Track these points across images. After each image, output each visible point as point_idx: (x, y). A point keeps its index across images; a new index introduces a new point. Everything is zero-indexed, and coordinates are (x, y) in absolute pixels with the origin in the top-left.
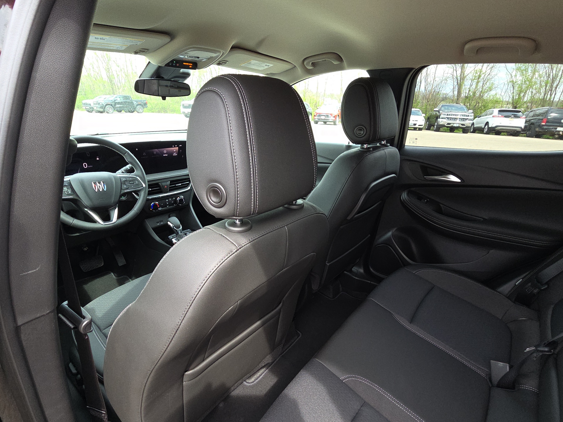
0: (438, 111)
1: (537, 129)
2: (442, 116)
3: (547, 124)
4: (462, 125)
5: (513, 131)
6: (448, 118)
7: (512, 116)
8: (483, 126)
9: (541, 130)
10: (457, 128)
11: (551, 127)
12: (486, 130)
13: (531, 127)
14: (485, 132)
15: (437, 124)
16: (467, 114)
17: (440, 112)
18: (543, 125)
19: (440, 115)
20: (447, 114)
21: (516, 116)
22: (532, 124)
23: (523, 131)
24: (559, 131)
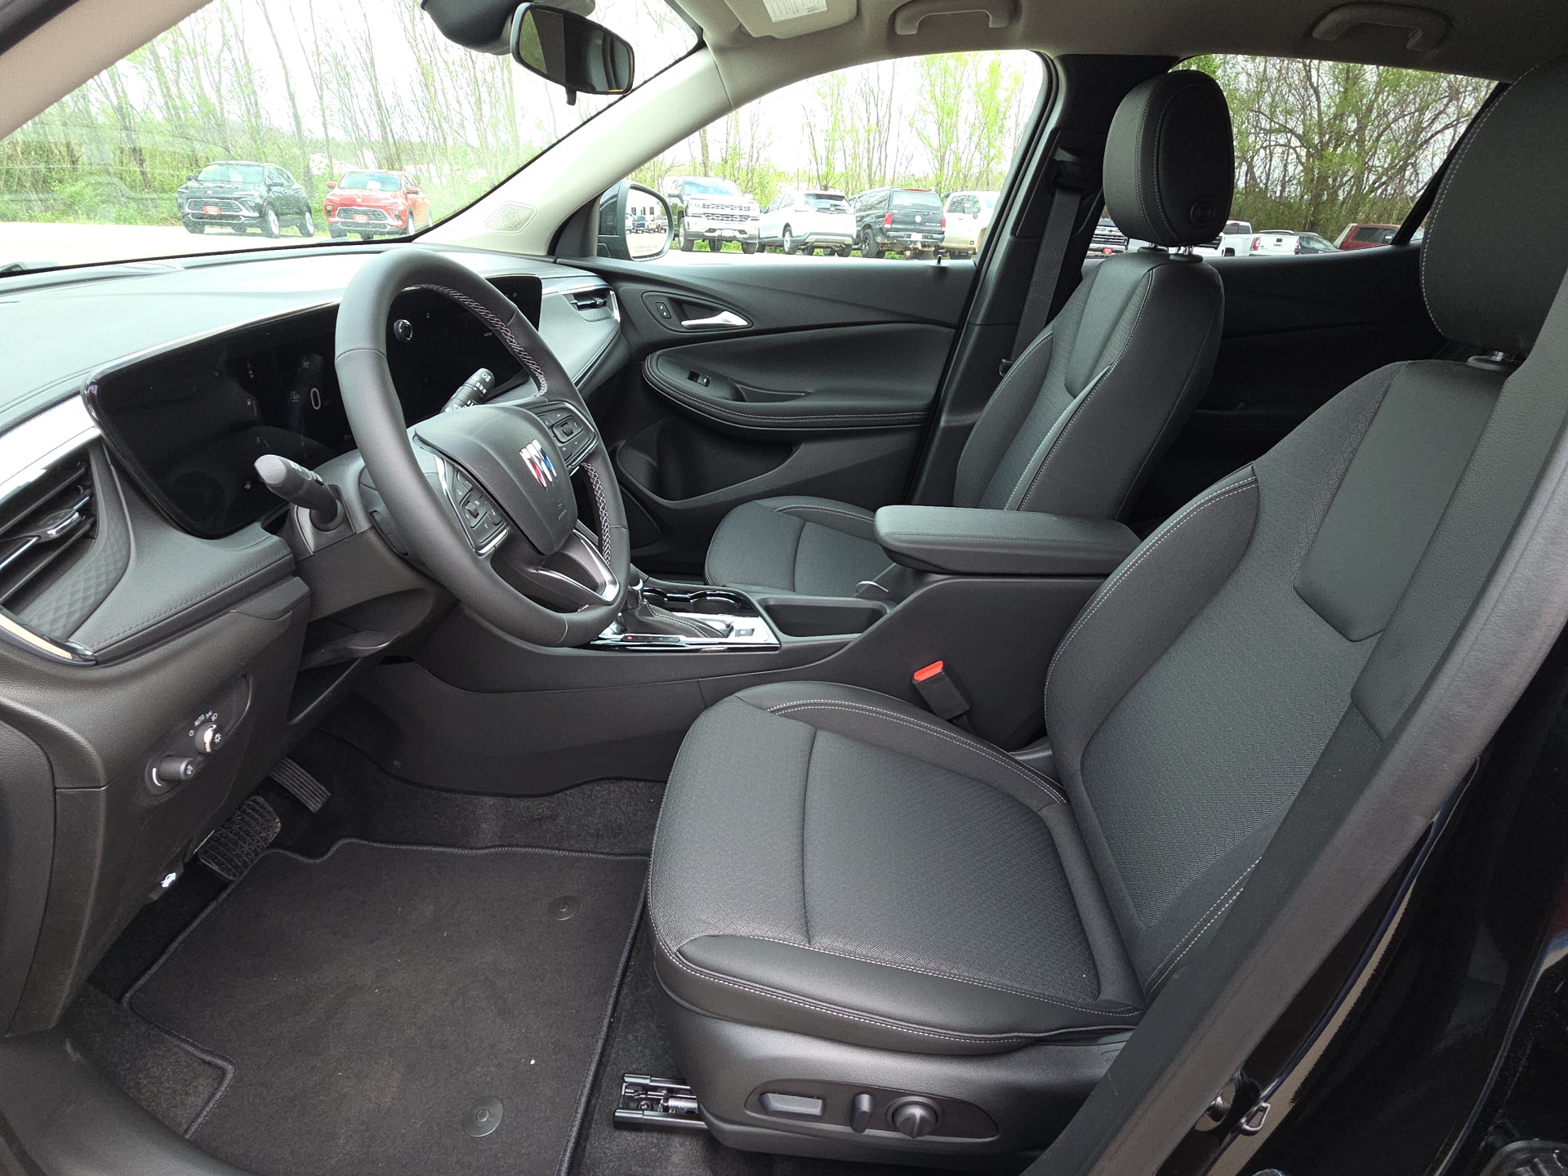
0: (679, 196)
1: (879, 239)
2: (690, 212)
3: (894, 226)
4: (742, 232)
5: (839, 245)
6: (708, 215)
7: (833, 209)
8: (778, 233)
9: (886, 241)
10: (730, 240)
11: (902, 234)
12: (787, 246)
13: (867, 233)
14: (787, 249)
15: (685, 230)
16: (747, 205)
17: (684, 198)
18: (888, 230)
19: (687, 207)
20: (704, 205)
21: (838, 207)
22: (868, 226)
23: (855, 244)
24: (915, 242)
